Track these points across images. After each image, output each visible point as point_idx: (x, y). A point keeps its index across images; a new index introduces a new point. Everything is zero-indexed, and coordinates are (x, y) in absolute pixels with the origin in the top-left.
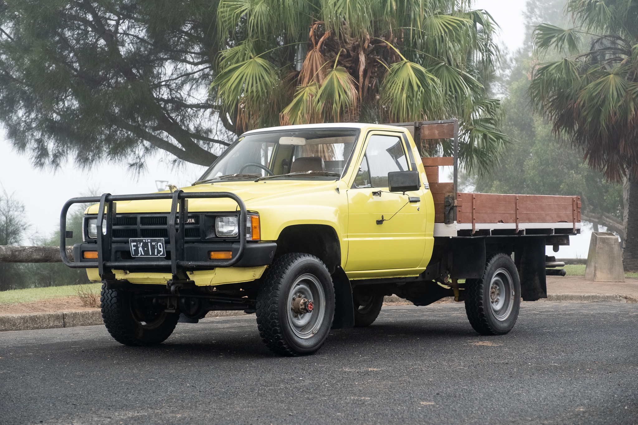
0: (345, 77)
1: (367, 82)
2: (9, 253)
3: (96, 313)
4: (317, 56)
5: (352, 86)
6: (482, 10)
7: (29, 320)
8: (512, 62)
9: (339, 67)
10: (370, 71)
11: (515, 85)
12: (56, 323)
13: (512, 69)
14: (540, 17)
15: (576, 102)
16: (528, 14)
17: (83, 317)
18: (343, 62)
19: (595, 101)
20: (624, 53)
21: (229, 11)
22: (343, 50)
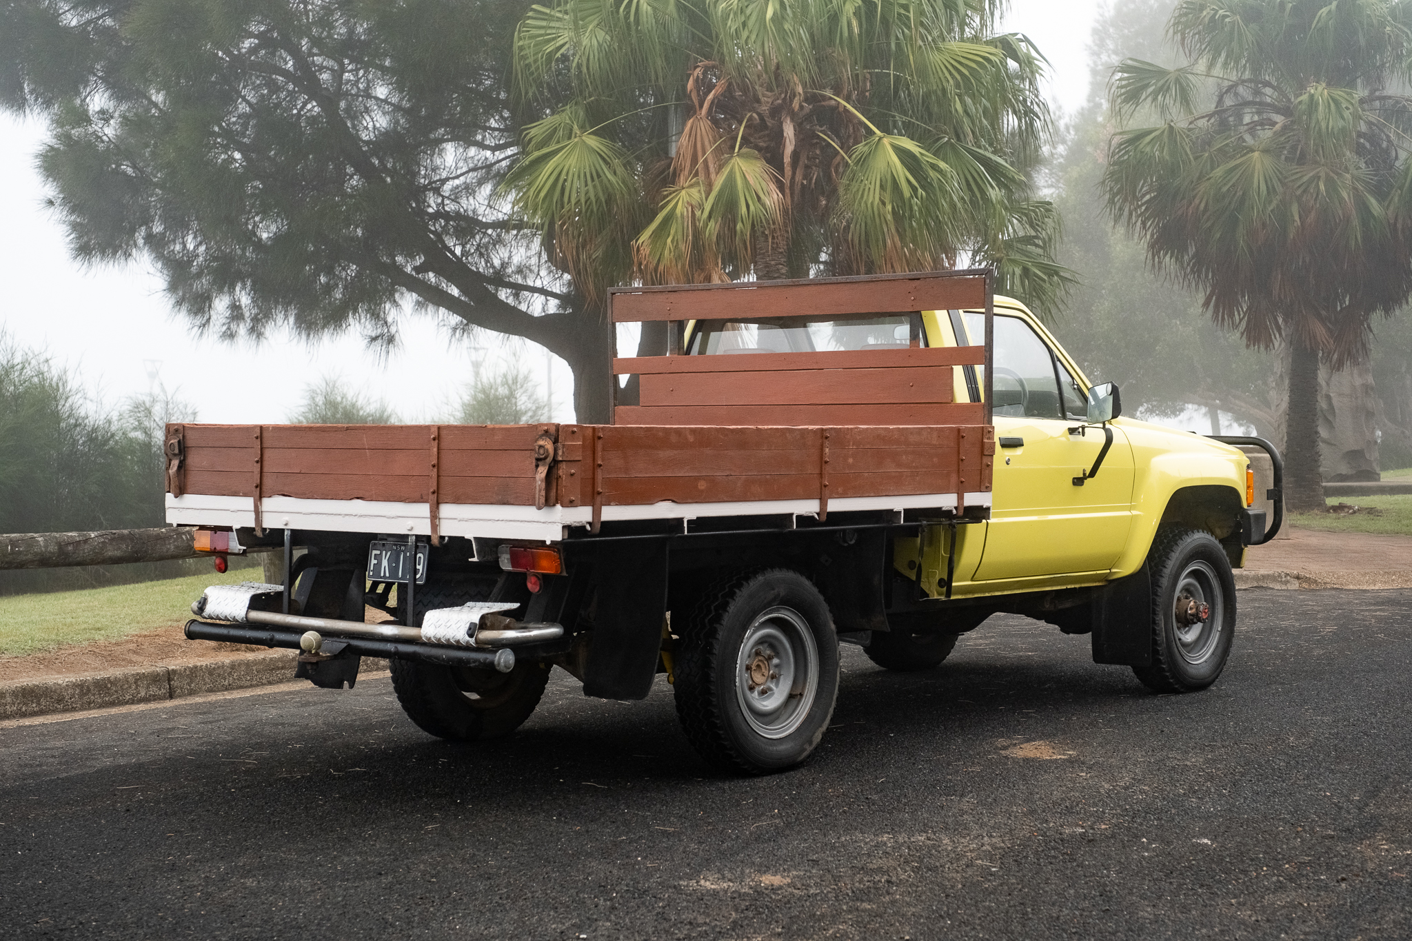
0: (757, 170)
1: (799, 177)
2: (53, 548)
3: (239, 665)
4: (703, 128)
5: (773, 187)
6: (1017, 34)
7: (92, 688)
8: (1069, 133)
9: (744, 150)
10: (805, 156)
11: (1074, 172)
12: (154, 690)
13: (1069, 143)
14: (1115, 53)
15: (1191, 203)
16: (1096, 48)
17: (211, 674)
18: (752, 140)
19: (1227, 201)
20: (1278, 111)
21: (534, 46)
22: (751, 116)
